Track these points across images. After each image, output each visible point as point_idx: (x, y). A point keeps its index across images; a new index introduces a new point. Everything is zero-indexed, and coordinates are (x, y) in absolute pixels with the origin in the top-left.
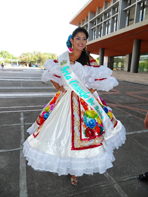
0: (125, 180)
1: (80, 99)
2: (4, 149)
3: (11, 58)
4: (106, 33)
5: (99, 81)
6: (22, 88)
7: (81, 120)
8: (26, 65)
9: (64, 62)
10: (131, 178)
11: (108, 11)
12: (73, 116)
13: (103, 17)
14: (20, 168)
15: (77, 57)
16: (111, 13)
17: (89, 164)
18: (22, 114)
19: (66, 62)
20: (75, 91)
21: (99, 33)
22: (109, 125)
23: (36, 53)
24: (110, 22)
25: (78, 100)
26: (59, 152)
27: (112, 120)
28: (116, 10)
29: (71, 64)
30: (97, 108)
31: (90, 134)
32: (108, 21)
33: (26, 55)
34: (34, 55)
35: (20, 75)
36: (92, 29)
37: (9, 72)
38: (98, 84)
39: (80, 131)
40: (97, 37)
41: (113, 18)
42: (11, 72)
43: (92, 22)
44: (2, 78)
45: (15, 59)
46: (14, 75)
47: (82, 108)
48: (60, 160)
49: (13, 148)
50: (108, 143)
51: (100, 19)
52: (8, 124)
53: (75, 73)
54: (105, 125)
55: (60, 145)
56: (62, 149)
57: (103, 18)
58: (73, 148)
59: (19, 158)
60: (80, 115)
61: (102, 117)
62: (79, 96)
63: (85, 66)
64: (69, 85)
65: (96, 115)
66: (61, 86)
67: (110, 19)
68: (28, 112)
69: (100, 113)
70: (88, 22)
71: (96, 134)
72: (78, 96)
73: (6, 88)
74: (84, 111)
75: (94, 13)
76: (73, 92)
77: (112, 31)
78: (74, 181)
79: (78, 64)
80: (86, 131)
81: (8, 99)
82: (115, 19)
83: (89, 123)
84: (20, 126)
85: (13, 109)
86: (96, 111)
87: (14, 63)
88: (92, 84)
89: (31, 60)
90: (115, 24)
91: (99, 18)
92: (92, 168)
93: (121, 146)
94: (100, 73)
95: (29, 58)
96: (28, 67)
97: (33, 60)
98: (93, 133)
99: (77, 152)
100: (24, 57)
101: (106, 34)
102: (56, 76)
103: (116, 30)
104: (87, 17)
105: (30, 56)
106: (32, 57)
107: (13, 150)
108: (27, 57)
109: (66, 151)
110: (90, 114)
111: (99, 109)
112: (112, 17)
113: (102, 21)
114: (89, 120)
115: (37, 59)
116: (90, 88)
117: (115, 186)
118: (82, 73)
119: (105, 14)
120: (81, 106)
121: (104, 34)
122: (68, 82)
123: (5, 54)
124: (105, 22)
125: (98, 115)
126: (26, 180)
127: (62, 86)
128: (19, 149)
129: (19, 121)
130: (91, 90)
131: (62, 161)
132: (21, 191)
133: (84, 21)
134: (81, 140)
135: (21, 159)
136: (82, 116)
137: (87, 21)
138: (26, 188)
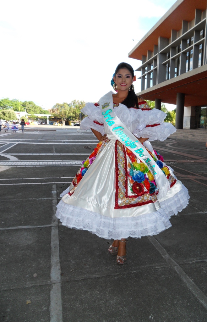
0: (190, 262)
1: (126, 149)
2: (30, 225)
3: (38, 112)
4: (187, 70)
5: (150, 127)
6: (55, 154)
7: (127, 174)
8: (62, 123)
9: (107, 105)
10: (199, 261)
11: (189, 36)
12: (117, 169)
13: (181, 45)
14: (52, 244)
15: (123, 98)
16: (193, 39)
17: (136, 225)
18: (54, 187)
19: (108, 105)
20: (120, 140)
21: (176, 70)
22: (163, 183)
23: (77, 104)
24: (192, 52)
25: (124, 151)
26: (100, 210)
27: (168, 178)
28: (201, 34)
29: (114, 106)
30: (147, 160)
31: (138, 190)
32: (189, 50)
33: (61, 107)
34: (73, 107)
35: (52, 137)
36: (165, 64)
37: (34, 133)
38: (148, 132)
39: (126, 187)
40: (172, 76)
41: (197, 46)
42: (37, 133)
43: (164, 54)
44: (26, 141)
45: (45, 113)
46: (43, 137)
47: (129, 161)
48: (101, 218)
49: (43, 225)
50: (163, 206)
51: (177, 48)
52: (35, 198)
53: (119, 117)
54: (159, 182)
55: (101, 202)
56: (103, 206)
57: (181, 47)
58: (117, 207)
59: (51, 235)
60: (126, 168)
61: (154, 172)
62: (125, 146)
63: (132, 109)
64: (113, 133)
65: (146, 169)
66: (103, 134)
67: (192, 48)
68: (63, 184)
69: (152, 168)
70: (158, 54)
71: (145, 189)
72: (123, 146)
73: (31, 154)
74: (131, 162)
75: (166, 39)
76: (117, 141)
77: (196, 65)
78: (120, 259)
79: (122, 107)
80: (132, 187)
81: (34, 168)
82: (200, 48)
83: (137, 175)
84: (51, 200)
85: (42, 181)
86: (146, 164)
87: (42, 119)
88: (141, 132)
89: (69, 115)
90: (200, 56)
91: (175, 48)
92: (140, 229)
93: (180, 211)
94: (150, 117)
95: (65, 112)
96: (63, 126)
97: (72, 114)
98: (141, 188)
99: (121, 211)
100: (58, 109)
101: (187, 72)
102: (98, 123)
103: (202, 65)
104: (156, 46)
105: (67, 108)
106: (70, 110)
107: (42, 226)
108: (63, 110)
109: (108, 209)
110: (137, 166)
111: (150, 162)
112: (194, 44)
113: (179, 51)
114: (136, 172)
115: (78, 113)
116: (139, 137)
117: (175, 268)
118: (127, 117)
119: (184, 40)
120: (127, 157)
121: (183, 71)
122: (111, 128)
123: (30, 106)
124: (184, 53)
125: (149, 169)
126: (59, 257)
127: (105, 135)
128: (50, 225)
129: (51, 195)
130: (142, 140)
131: (103, 220)
132: (53, 267)
133: (151, 52)
134: (127, 196)
135: (52, 237)
136: (128, 169)
137: (156, 52)
138: (59, 264)
